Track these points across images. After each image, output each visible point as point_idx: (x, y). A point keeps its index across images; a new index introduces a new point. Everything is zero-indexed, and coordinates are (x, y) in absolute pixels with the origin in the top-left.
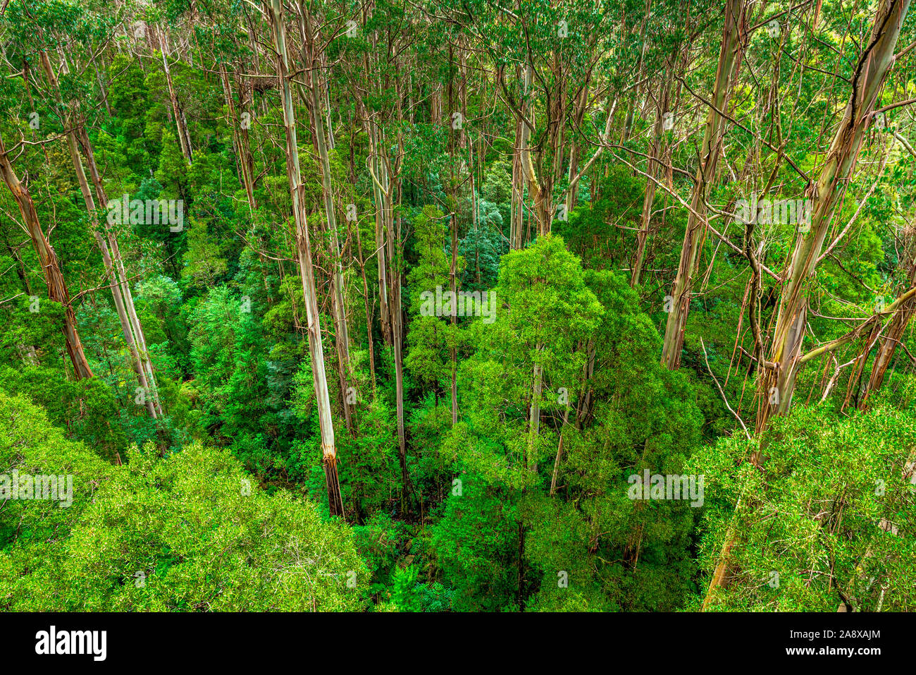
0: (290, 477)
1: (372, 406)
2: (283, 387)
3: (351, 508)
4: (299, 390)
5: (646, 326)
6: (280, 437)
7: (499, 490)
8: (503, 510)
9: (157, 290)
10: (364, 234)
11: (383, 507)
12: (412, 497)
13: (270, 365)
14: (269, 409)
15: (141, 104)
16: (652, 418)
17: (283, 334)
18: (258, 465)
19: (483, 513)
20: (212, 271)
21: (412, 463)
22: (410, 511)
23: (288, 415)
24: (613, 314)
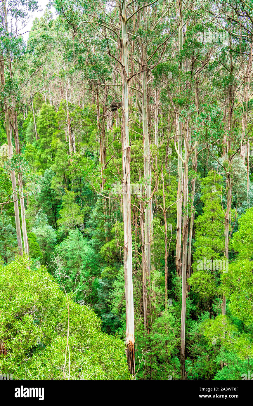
1: (163, 313)
4: (115, 293)
9: (43, 232)
15: (52, 130)
20: (74, 222)
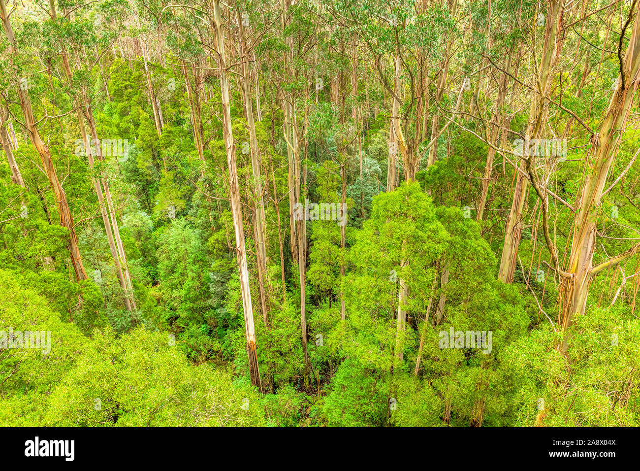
0: (224, 357)
1: (283, 306)
2: (220, 291)
3: (267, 382)
4: (231, 293)
5: (484, 249)
6: (218, 328)
7: (374, 371)
8: (377, 386)
9: (136, 221)
10: (280, 182)
11: (290, 381)
12: (312, 375)
13: (211, 275)
14: (211, 307)
15: (130, 93)
16: (489, 319)
17: (221, 253)
18: (202, 347)
19: (362, 388)
21: (312, 350)
22: (310, 386)
23: (224, 312)
24: (459, 239)
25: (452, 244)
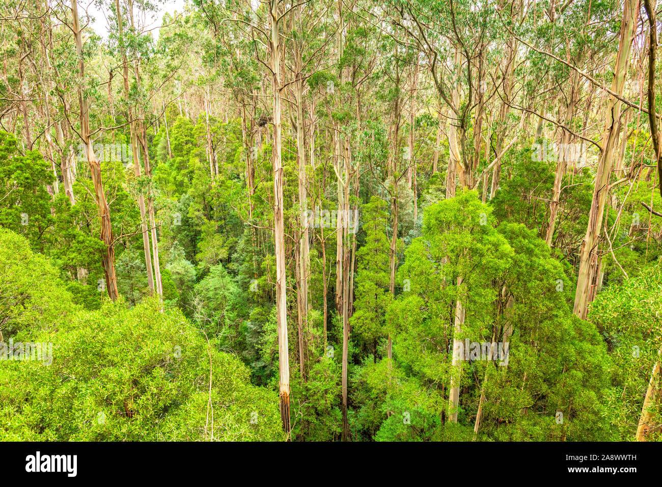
4: (267, 337)
5: (555, 268)
9: (179, 269)
13: (249, 324)
15: (189, 148)
17: (261, 300)
21: (352, 417)
23: (258, 366)
24: (523, 257)
25: (516, 263)
